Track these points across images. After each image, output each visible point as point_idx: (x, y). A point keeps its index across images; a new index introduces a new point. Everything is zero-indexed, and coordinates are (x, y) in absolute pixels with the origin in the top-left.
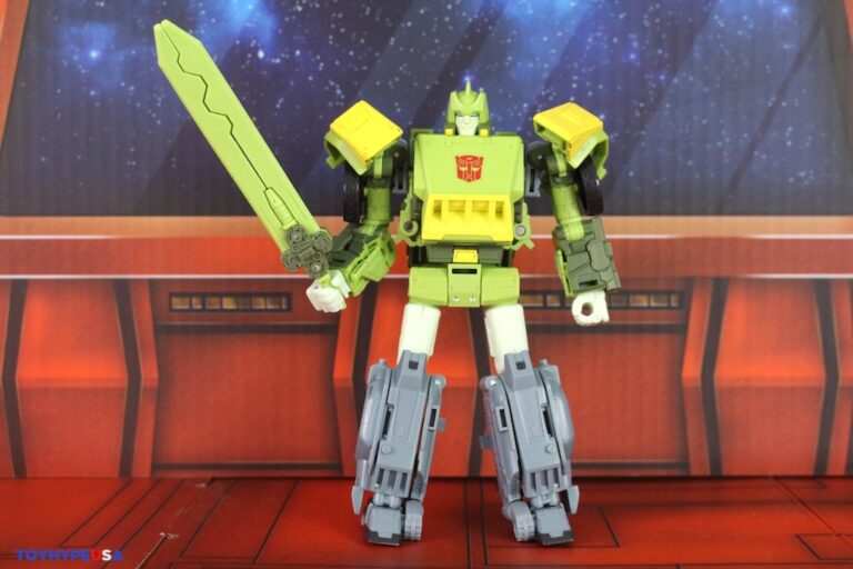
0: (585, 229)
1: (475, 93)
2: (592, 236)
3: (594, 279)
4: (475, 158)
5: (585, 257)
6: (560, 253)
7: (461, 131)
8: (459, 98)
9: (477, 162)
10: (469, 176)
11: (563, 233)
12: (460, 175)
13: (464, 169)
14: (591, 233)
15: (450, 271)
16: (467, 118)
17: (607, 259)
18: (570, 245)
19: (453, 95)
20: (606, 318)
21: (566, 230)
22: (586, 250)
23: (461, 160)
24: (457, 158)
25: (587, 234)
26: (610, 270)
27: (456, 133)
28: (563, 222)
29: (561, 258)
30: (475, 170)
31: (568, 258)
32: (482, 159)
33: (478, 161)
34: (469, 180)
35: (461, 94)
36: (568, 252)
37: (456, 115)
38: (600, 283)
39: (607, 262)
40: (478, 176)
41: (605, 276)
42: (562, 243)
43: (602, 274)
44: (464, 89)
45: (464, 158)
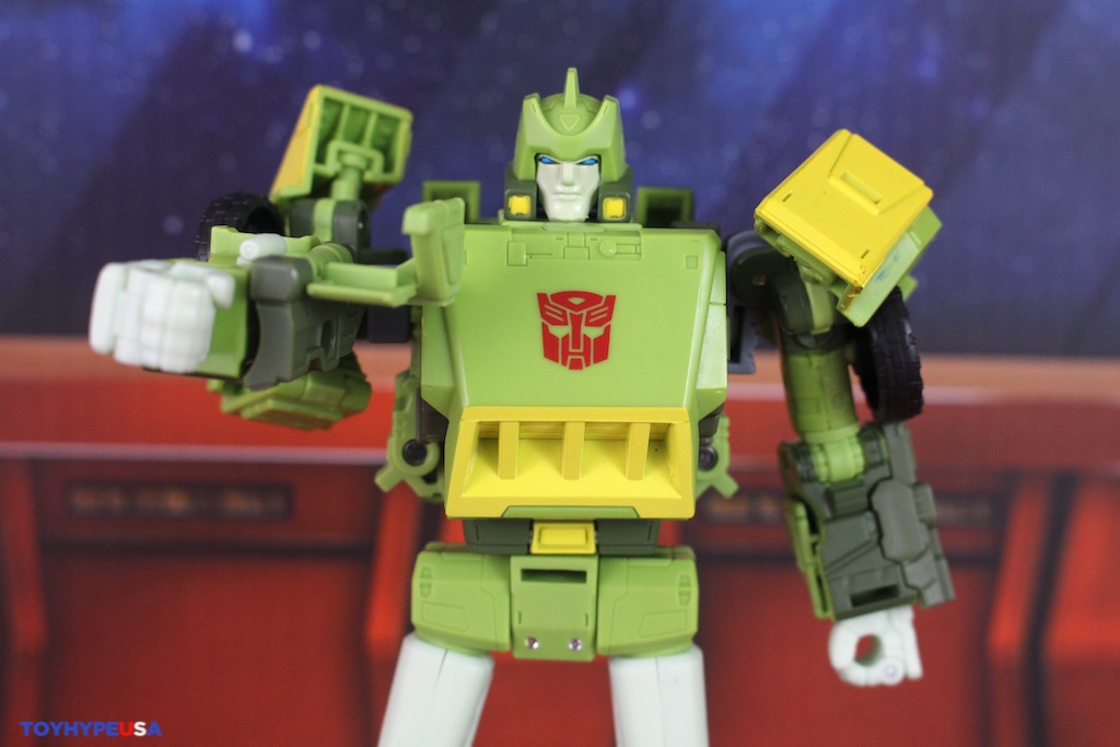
0: (866, 453)
1: (589, 100)
2: (883, 471)
3: (889, 582)
4: (591, 298)
5: (866, 524)
6: (801, 511)
7: (554, 208)
8: (546, 112)
9: (598, 310)
10: (576, 352)
11: (811, 466)
12: (551, 349)
13: (560, 332)
14: (881, 463)
15: (516, 575)
16: (568, 169)
17: (921, 528)
18: (829, 496)
19: (531, 105)
20: (915, 669)
21: (819, 459)
22: (870, 507)
23: (554, 305)
24: (542, 298)
25: (869, 466)
26: (929, 557)
27: (540, 213)
28: (812, 438)
29: (804, 525)
30: (593, 333)
31: (823, 529)
32: (611, 300)
33: (599, 307)
34: (576, 365)
35: (552, 100)
36: (825, 512)
37: (537, 159)
38: (904, 592)
39: (922, 536)
40: (601, 350)
41: (917, 574)
42: (808, 491)
43: (909, 569)
44: (560, 88)
45: (563, 297)
